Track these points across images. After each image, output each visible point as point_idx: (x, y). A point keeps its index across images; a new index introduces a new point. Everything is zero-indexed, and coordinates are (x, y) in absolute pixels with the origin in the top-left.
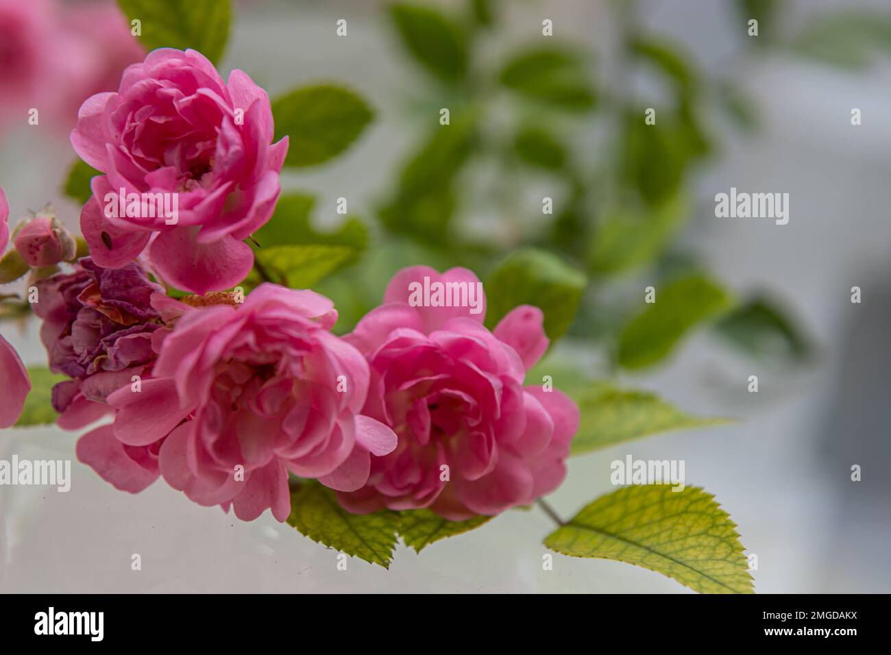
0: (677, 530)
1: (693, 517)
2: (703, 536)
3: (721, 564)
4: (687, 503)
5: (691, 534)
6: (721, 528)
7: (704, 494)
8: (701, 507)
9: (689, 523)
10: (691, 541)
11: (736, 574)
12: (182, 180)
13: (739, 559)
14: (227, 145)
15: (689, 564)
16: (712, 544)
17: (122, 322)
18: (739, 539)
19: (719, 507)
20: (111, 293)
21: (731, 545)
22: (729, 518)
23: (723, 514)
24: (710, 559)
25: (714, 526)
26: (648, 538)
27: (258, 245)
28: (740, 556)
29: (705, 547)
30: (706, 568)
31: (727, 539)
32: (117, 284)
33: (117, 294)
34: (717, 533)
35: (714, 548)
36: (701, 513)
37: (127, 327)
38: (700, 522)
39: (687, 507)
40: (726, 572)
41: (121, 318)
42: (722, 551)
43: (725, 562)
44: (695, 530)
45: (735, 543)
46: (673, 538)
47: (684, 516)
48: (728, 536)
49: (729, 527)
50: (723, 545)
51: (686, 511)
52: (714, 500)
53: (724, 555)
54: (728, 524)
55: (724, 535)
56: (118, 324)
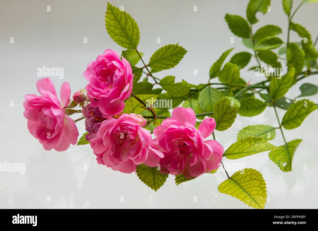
0: (252, 184)
1: (257, 181)
2: (258, 187)
3: (259, 196)
4: (256, 176)
5: (255, 186)
6: (262, 185)
7: (260, 174)
8: (259, 178)
9: (255, 182)
10: (254, 188)
11: (262, 200)
12: (111, 84)
13: (265, 195)
14: (116, 77)
15: (251, 196)
16: (259, 190)
17: (98, 120)
18: (266, 189)
19: (263, 178)
20: (95, 113)
21: (264, 190)
22: (265, 182)
23: (264, 181)
24: (258, 194)
25: (261, 184)
26: (245, 186)
27: (131, 101)
28: (265, 194)
29: (257, 190)
30: (255, 197)
31: (263, 189)
32: (97, 110)
33: (97, 113)
34: (261, 187)
35: (259, 191)
36: (259, 180)
37: (100, 121)
38: (258, 182)
39: (256, 177)
40: (260, 199)
41: (98, 119)
42: (261, 192)
43: (261, 196)
44: (256, 185)
45: (265, 190)
46: (251, 187)
47: (254, 180)
48: (263, 188)
49: (264, 185)
50: (262, 190)
51: (255, 179)
52: (262, 176)
53: (261, 193)
54: (265, 184)
55: (262, 187)
56: (98, 121)
